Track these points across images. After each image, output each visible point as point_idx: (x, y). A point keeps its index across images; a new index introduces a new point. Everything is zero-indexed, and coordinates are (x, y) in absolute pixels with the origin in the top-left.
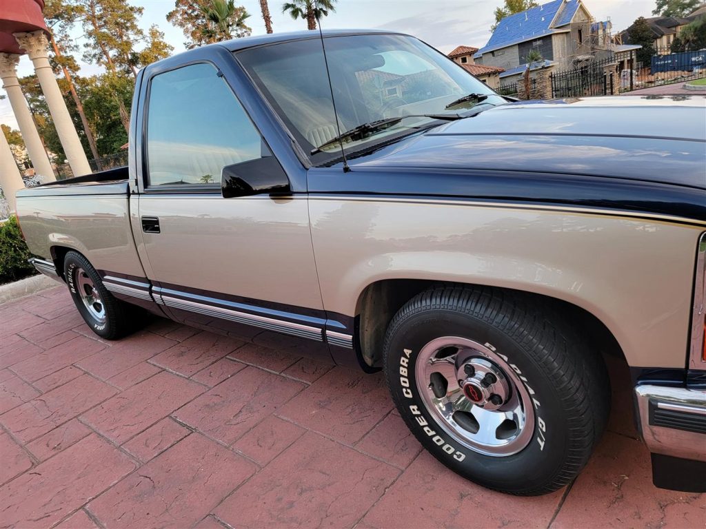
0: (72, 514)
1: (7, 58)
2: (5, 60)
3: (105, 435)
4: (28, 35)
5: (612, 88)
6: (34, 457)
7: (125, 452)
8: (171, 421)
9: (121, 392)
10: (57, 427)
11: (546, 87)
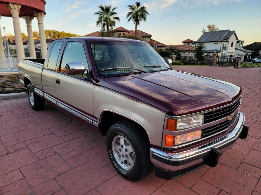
0: (16, 170)
1: (30, 17)
2: (29, 18)
3: (31, 150)
4: (38, 12)
5: (237, 65)
6: (8, 151)
7: (35, 156)
8: (51, 149)
9: (39, 137)
10: (17, 144)
11: (214, 60)
